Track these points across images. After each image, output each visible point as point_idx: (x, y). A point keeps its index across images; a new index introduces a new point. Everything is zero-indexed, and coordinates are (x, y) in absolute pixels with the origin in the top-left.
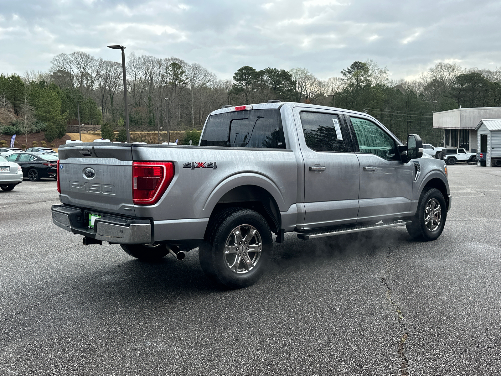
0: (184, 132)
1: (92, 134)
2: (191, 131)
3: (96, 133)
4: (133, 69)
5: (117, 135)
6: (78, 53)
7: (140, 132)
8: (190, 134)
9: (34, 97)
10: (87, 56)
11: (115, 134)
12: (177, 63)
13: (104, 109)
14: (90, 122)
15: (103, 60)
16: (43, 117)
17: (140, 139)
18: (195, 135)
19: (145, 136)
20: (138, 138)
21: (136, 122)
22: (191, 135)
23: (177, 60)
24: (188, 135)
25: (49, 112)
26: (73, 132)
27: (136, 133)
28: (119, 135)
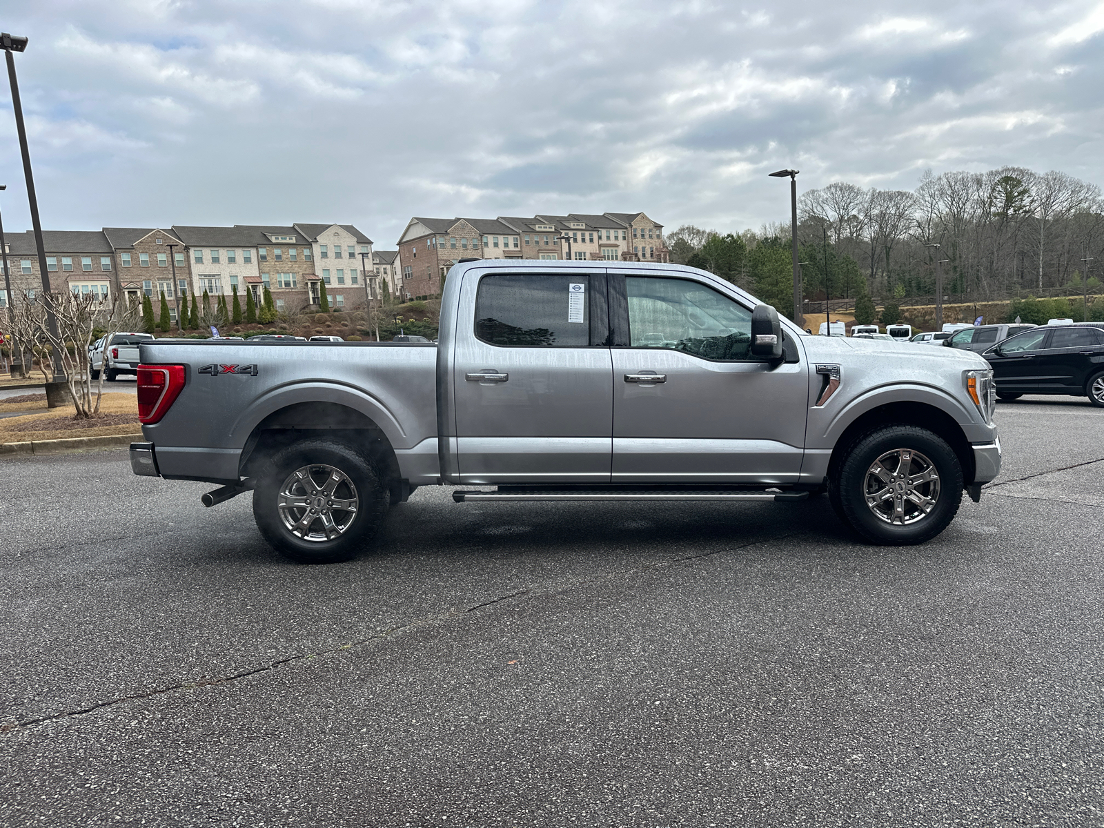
0: (1009, 302)
1: (842, 314)
2: (1023, 301)
3: (848, 311)
4: (928, 199)
5: (880, 314)
6: (836, 186)
7: (923, 307)
8: (1020, 306)
9: (756, 263)
10: (851, 189)
11: (879, 312)
12: (1014, 176)
13: (875, 271)
14: (845, 295)
15: (878, 191)
16: (768, 291)
17: (920, 318)
18: (1030, 307)
19: (931, 313)
20: (917, 317)
21: (927, 289)
22: (1023, 308)
23: (1014, 170)
24: (1015, 308)
25: (777, 283)
26: (813, 312)
27: (915, 309)
28: (884, 314)
